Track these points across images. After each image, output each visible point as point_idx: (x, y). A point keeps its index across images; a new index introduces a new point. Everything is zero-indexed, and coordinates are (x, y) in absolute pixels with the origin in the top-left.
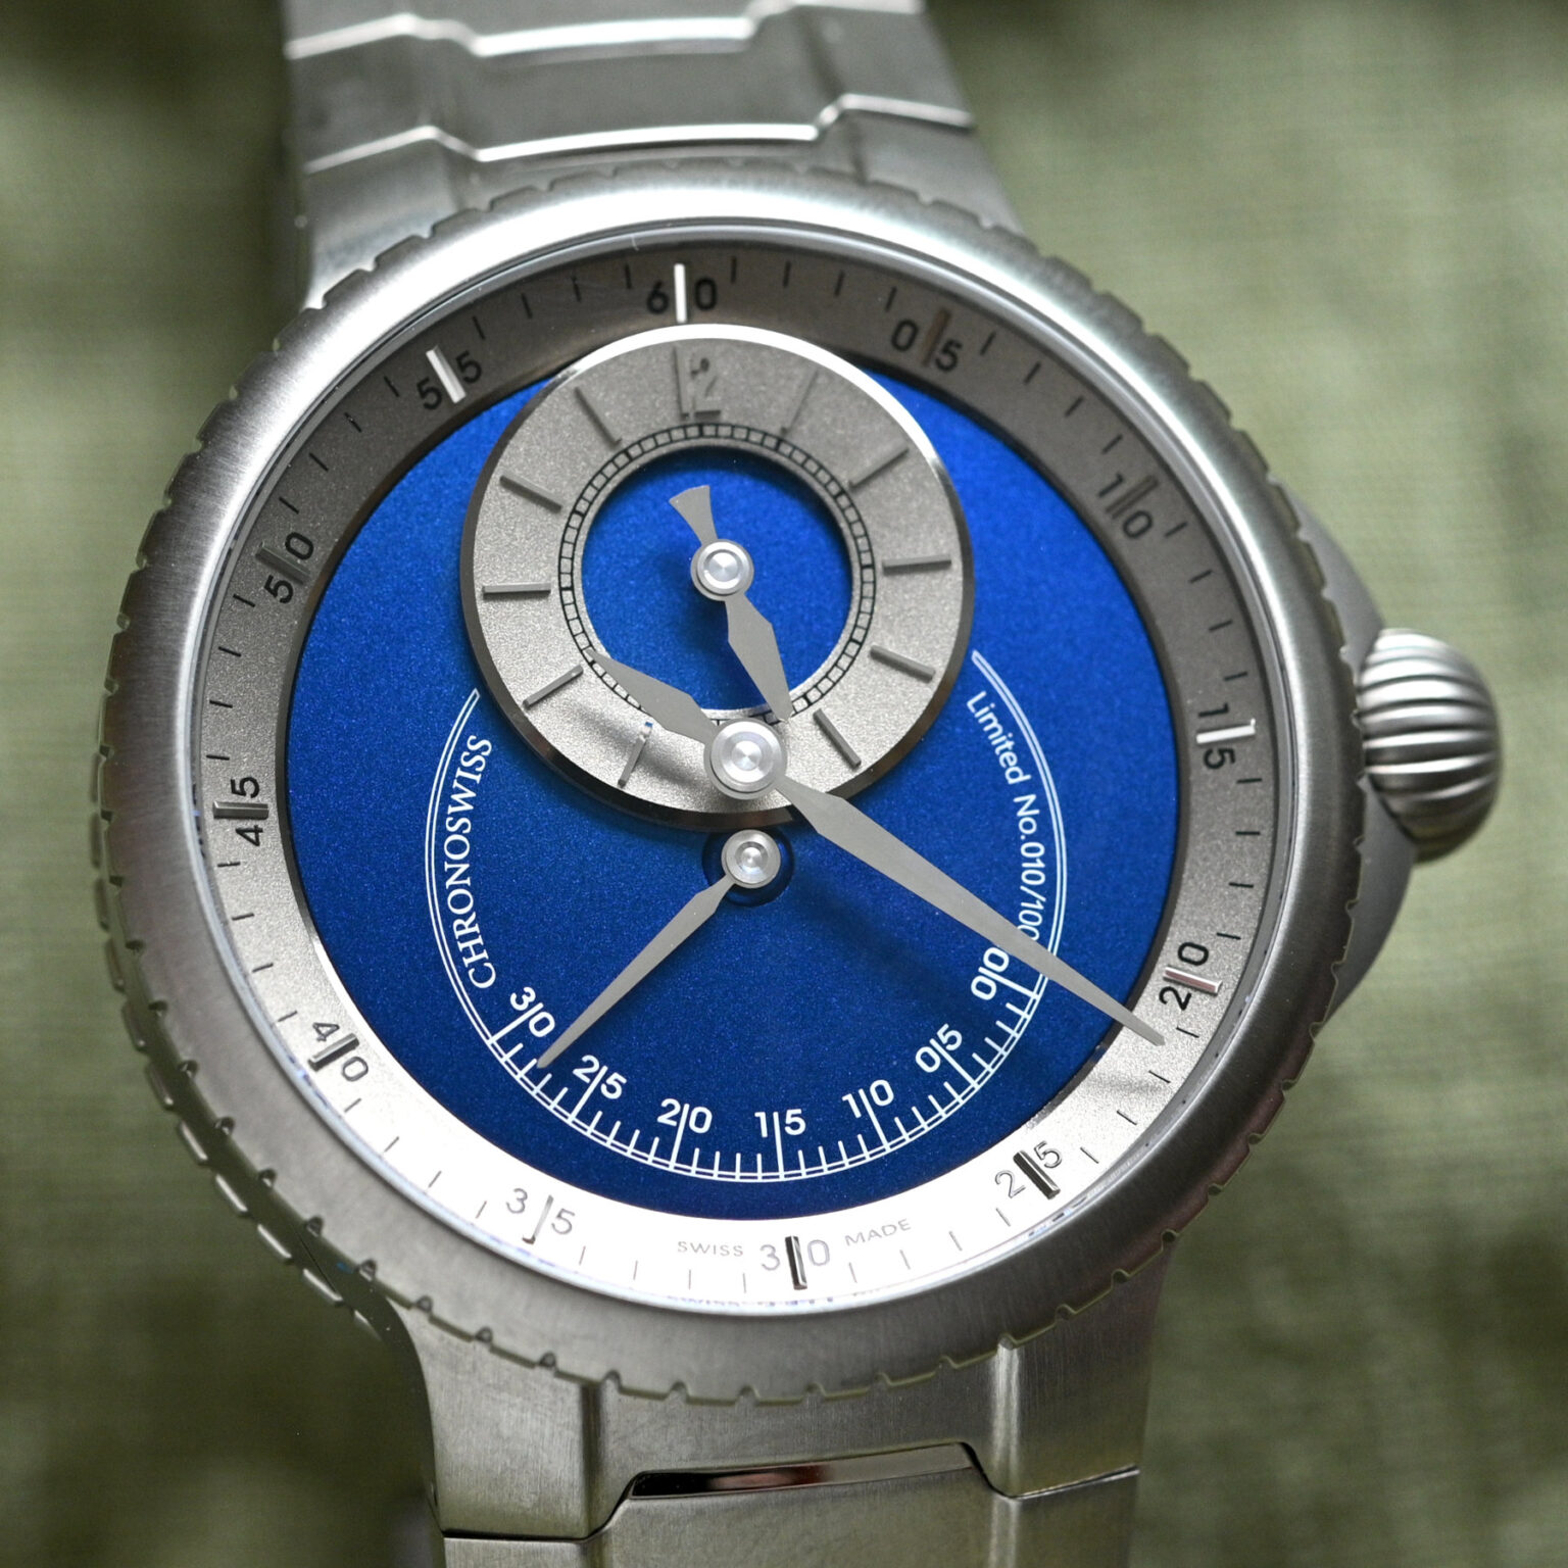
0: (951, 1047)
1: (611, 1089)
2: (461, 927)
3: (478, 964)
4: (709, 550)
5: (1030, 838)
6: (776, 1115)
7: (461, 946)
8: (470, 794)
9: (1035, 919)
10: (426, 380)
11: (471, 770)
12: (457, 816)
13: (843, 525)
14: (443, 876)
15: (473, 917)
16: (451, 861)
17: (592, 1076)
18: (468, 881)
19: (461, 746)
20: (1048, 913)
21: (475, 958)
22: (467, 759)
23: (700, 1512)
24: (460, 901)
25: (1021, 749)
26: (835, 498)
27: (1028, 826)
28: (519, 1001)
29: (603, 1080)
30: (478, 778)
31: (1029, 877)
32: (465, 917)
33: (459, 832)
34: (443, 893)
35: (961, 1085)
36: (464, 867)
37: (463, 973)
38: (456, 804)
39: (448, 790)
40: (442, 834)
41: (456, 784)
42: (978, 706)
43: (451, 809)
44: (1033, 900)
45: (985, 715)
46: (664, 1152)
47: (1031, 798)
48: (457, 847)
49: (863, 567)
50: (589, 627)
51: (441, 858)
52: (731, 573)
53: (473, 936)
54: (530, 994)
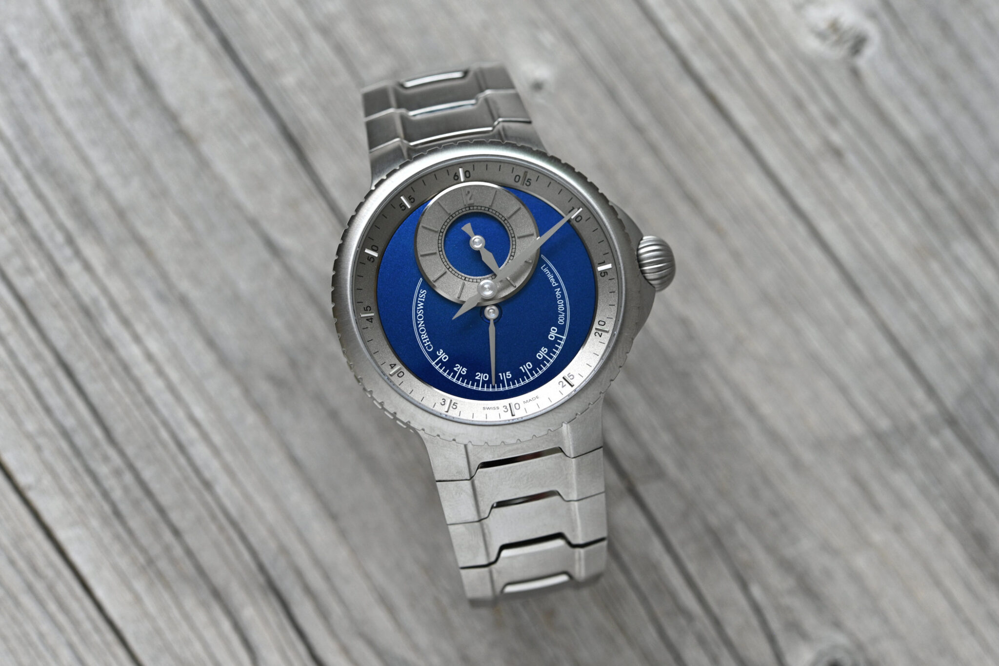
0: (545, 352)
1: (463, 372)
2: (423, 337)
3: (428, 345)
4: (473, 239)
5: (559, 299)
6: (504, 374)
7: (424, 341)
8: (422, 304)
9: (563, 319)
10: (401, 204)
11: (422, 298)
12: (420, 310)
13: (506, 227)
14: (418, 325)
15: (426, 334)
16: (419, 321)
17: (458, 369)
18: (424, 325)
19: (419, 292)
20: (566, 317)
21: (427, 344)
22: (421, 295)
23: (497, 470)
24: (422, 330)
25: (555, 278)
26: (504, 221)
27: (559, 296)
28: (439, 353)
29: (461, 370)
30: (424, 300)
31: (560, 309)
32: (424, 334)
33: (420, 313)
34: (418, 329)
35: (548, 361)
36: (423, 322)
37: (425, 348)
38: (419, 307)
39: (417, 304)
40: (416, 314)
41: (419, 302)
42: (544, 268)
43: (418, 308)
44: (562, 314)
45: (546, 270)
46: (478, 386)
47: (559, 289)
48: (420, 317)
49: (512, 237)
50: (447, 260)
51: (417, 320)
52: (480, 243)
53: (426, 338)
54: (442, 351)
